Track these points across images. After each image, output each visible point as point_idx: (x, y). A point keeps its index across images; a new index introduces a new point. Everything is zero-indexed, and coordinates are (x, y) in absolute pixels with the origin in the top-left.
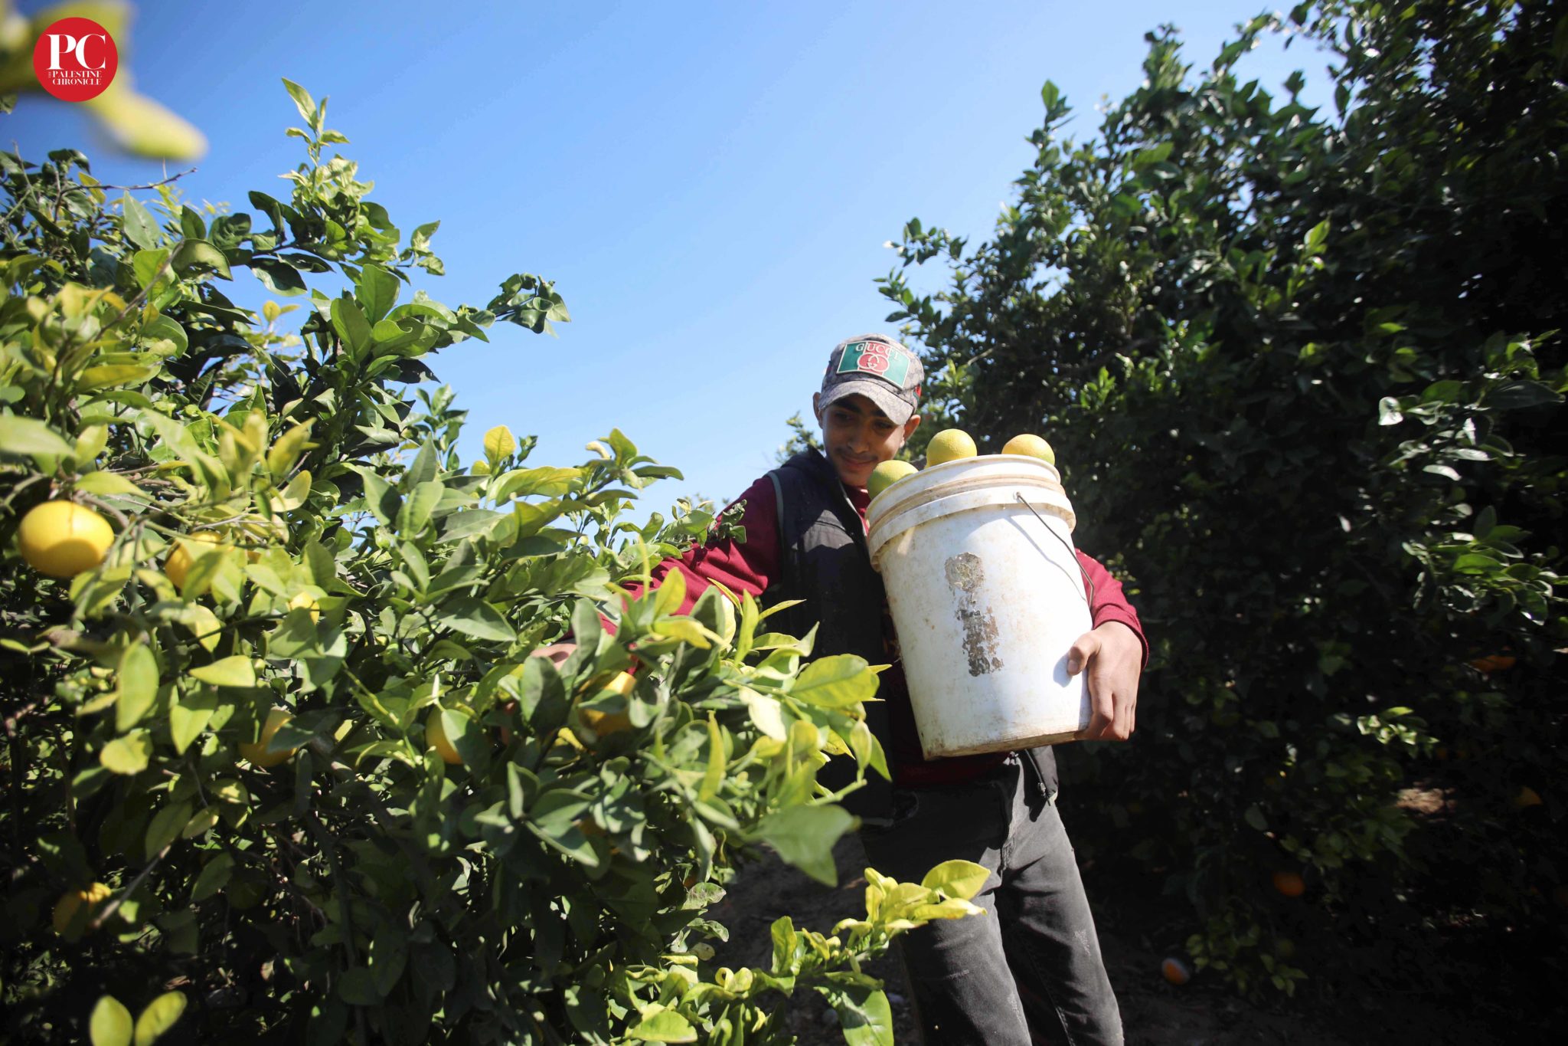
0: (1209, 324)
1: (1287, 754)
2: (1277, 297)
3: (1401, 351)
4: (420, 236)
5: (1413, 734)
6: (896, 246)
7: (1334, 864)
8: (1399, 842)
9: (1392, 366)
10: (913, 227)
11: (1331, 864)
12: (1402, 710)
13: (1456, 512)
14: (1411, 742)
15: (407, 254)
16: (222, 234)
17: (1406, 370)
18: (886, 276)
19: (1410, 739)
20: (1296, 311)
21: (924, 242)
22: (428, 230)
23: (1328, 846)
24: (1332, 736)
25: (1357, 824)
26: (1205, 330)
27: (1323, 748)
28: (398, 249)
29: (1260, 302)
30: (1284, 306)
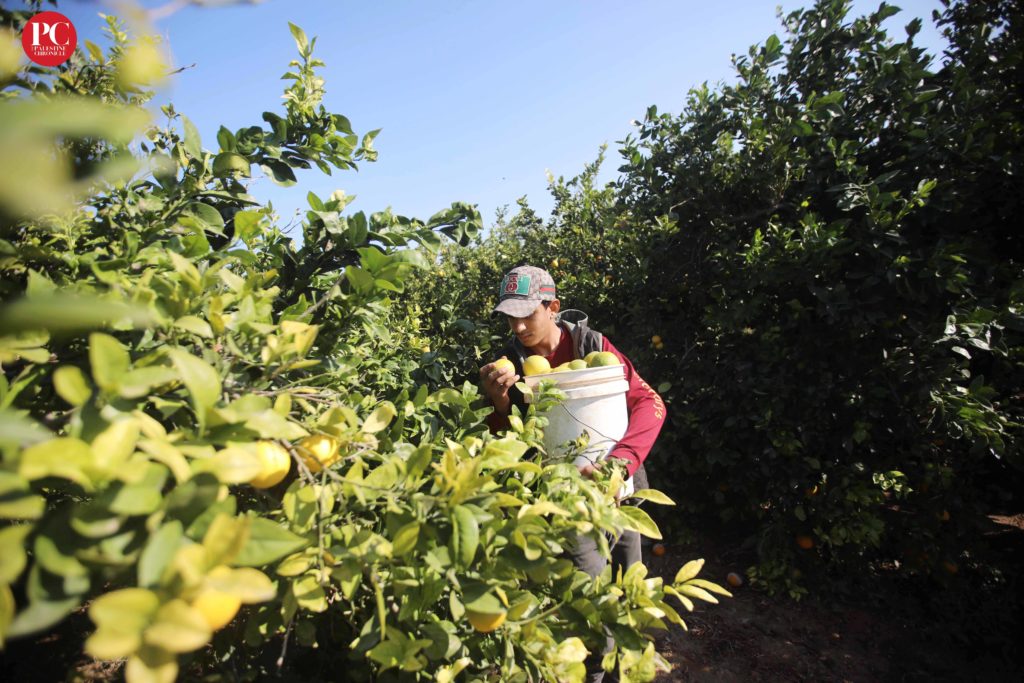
0: (842, 228)
1: (821, 479)
2: (890, 219)
3: (959, 275)
4: (369, 139)
5: (900, 486)
6: (638, 123)
7: (838, 543)
8: (877, 538)
9: (949, 282)
10: (652, 111)
11: (836, 543)
12: (898, 474)
13: (961, 374)
14: (898, 490)
15: (360, 152)
16: (243, 142)
17: (957, 285)
18: (624, 139)
19: (898, 488)
20: (898, 230)
21: (656, 123)
22: (373, 134)
23: (838, 535)
24: (852, 475)
25: (855, 525)
26: (838, 230)
27: (846, 481)
28: (355, 149)
29: (877, 219)
30: (892, 226)
